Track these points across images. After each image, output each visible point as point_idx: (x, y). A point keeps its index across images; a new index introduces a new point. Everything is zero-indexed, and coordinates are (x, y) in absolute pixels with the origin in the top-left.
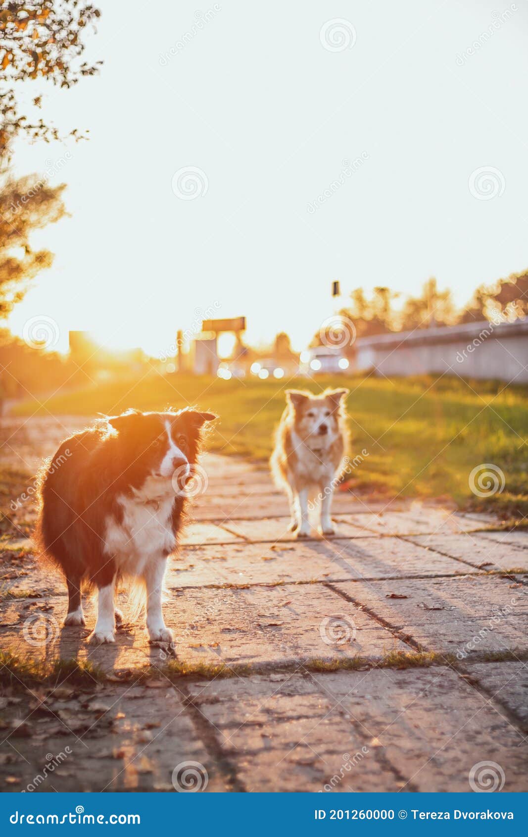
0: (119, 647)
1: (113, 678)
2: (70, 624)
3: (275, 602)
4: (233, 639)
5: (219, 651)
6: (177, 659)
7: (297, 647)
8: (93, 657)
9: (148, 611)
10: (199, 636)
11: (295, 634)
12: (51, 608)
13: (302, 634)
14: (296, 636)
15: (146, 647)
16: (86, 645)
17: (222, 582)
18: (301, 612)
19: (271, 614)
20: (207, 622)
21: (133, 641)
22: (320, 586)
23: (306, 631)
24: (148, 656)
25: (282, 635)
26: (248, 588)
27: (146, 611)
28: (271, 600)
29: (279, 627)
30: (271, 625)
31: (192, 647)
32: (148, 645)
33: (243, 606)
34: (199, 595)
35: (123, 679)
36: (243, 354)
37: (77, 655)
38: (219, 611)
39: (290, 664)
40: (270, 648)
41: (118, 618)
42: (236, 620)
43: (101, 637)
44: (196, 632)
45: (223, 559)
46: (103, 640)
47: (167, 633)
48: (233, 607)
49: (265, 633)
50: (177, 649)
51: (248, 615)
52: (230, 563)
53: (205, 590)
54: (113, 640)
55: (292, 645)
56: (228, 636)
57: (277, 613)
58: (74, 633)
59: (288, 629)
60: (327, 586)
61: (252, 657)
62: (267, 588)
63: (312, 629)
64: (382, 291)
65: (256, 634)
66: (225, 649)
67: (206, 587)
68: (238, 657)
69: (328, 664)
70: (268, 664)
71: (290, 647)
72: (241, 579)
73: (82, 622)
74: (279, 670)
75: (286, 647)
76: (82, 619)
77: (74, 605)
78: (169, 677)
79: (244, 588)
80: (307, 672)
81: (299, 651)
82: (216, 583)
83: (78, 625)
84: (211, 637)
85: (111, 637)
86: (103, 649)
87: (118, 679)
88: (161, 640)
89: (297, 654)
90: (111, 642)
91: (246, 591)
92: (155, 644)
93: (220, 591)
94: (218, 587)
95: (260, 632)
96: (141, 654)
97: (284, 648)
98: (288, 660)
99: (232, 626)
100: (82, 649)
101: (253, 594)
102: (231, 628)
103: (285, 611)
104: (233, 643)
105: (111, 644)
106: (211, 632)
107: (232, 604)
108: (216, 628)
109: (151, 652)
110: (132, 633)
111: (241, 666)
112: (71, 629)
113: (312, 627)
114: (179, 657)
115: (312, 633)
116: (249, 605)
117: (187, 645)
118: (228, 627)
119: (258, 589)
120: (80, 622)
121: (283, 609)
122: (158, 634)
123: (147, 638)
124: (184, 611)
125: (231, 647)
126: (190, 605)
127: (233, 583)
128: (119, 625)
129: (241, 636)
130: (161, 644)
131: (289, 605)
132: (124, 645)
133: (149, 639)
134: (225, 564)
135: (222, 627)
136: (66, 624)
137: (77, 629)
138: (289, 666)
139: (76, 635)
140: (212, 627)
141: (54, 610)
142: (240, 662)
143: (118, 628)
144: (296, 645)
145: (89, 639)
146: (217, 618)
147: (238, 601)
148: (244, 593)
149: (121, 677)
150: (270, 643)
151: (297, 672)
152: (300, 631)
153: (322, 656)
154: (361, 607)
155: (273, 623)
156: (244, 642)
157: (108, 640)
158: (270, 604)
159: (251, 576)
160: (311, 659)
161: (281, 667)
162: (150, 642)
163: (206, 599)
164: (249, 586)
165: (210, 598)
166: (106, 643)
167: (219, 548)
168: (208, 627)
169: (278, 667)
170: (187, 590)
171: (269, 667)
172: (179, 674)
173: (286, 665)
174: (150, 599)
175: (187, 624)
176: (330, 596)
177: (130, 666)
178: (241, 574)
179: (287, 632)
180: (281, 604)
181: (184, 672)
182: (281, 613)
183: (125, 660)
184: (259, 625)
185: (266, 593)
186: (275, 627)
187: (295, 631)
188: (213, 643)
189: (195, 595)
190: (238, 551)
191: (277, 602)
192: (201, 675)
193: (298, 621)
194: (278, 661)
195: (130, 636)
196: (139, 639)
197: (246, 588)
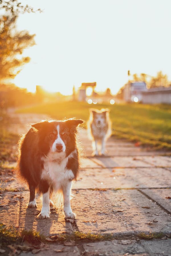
0: (51, 221)
1: (49, 239)
2: (30, 207)
3: (118, 198)
4: (102, 218)
5: (96, 225)
6: (78, 229)
7: (132, 225)
8: (40, 226)
9: (64, 204)
10: (87, 216)
11: (130, 217)
12: (23, 198)
13: (133, 217)
14: (130, 218)
15: (63, 221)
16: (37, 219)
17: (94, 187)
18: (130, 204)
19: (117, 205)
20: (90, 208)
21: (58, 218)
22: (136, 191)
23: (134, 215)
24: (64, 227)
25: (124, 217)
26: (106, 191)
27: (63, 204)
28: (116, 197)
29: (122, 212)
30: (119, 211)
31: (84, 222)
32: (65, 220)
33: (105, 200)
34: (86, 193)
35: (53, 240)
36: (95, 95)
37: (32, 225)
38: (95, 202)
39: (130, 234)
40: (119, 224)
41: (51, 205)
42: (102, 208)
43: (44, 216)
44: (86, 214)
45: (94, 176)
46: (44, 217)
47: (73, 215)
48: (100, 200)
49: (116, 216)
50: (78, 223)
51: (107, 205)
52: (97, 178)
53: (87, 191)
54: (49, 217)
55: (129, 223)
56: (100, 217)
57: (120, 205)
58: (32, 212)
59: (126, 214)
60: (139, 190)
61: (112, 230)
62: (113, 191)
63: (137, 215)
64: (143, 75)
65: (112, 216)
66: (99, 224)
67: (88, 189)
68: (106, 229)
69: (148, 235)
70: (120, 234)
71: (129, 224)
72: (102, 186)
73: (36, 206)
74: (125, 237)
75: (127, 225)
76: (35, 205)
77: (32, 198)
78: (75, 240)
79: (104, 191)
80: (138, 239)
81: (133, 227)
82: (92, 187)
83: (34, 208)
84: (92, 217)
85: (48, 216)
86: (44, 222)
87: (51, 240)
88: (70, 218)
89: (133, 229)
90: (48, 218)
91: (105, 192)
92: (67, 220)
93: (94, 192)
94: (93, 190)
95: (114, 215)
96: (61, 225)
97: (126, 225)
98: (129, 232)
99: (101, 211)
100: (35, 221)
101: (108, 194)
102: (101, 212)
103: (123, 204)
104: (103, 221)
105: (48, 219)
106: (92, 214)
107: (100, 199)
108: (94, 212)
109: (66, 225)
110: (57, 213)
111: (108, 235)
112: (31, 209)
113: (137, 213)
114: (79, 228)
115: (137, 217)
116: (107, 199)
117: (82, 221)
118: (99, 212)
119: (110, 191)
120: (35, 206)
121: (122, 202)
122: (69, 215)
123: (64, 216)
124: (80, 202)
125: (102, 223)
126: (82, 198)
127: (99, 188)
128: (51, 209)
129: (106, 217)
130: (70, 220)
131: (125, 200)
132: (53, 220)
133: (65, 217)
134: (95, 178)
135: (97, 211)
136: (28, 207)
137: (33, 210)
138: (129, 235)
139: (32, 213)
140: (92, 211)
141: (24, 199)
142: (107, 232)
143: (51, 210)
144: (131, 223)
145: (38, 216)
146: (94, 206)
147: (102, 197)
148: (104, 193)
149: (52, 239)
150: (119, 222)
151: (133, 239)
152: (131, 215)
153: (144, 230)
154: (156, 203)
155: (119, 210)
156: (107, 220)
157: (47, 217)
158: (116, 200)
159: (106, 184)
160: (139, 232)
161: (126, 236)
162: (65, 219)
163: (88, 196)
164: (106, 190)
165: (90, 195)
166: (46, 218)
167: (92, 170)
168: (91, 211)
169: (124, 236)
170: (80, 191)
171: (121, 236)
172: (80, 238)
173: (128, 235)
174: (65, 199)
175: (81, 209)
176: (141, 196)
177: (56, 232)
178: (102, 183)
179: (126, 215)
180: (121, 200)
181: (82, 237)
182: (122, 205)
183: (54, 229)
184: (113, 211)
185: (114, 194)
186: (120, 212)
187: (129, 215)
188: (94, 221)
189: (83, 193)
190: (100, 172)
191: (119, 199)
192: (90, 239)
193: (130, 210)
194: (124, 233)
195: (56, 214)
196: (60, 216)
197: (105, 190)
